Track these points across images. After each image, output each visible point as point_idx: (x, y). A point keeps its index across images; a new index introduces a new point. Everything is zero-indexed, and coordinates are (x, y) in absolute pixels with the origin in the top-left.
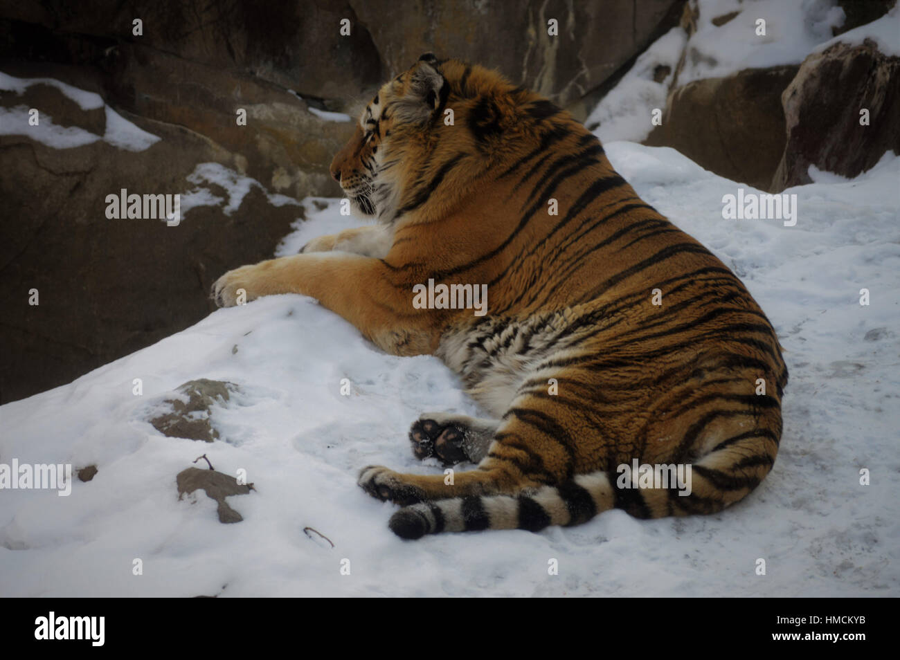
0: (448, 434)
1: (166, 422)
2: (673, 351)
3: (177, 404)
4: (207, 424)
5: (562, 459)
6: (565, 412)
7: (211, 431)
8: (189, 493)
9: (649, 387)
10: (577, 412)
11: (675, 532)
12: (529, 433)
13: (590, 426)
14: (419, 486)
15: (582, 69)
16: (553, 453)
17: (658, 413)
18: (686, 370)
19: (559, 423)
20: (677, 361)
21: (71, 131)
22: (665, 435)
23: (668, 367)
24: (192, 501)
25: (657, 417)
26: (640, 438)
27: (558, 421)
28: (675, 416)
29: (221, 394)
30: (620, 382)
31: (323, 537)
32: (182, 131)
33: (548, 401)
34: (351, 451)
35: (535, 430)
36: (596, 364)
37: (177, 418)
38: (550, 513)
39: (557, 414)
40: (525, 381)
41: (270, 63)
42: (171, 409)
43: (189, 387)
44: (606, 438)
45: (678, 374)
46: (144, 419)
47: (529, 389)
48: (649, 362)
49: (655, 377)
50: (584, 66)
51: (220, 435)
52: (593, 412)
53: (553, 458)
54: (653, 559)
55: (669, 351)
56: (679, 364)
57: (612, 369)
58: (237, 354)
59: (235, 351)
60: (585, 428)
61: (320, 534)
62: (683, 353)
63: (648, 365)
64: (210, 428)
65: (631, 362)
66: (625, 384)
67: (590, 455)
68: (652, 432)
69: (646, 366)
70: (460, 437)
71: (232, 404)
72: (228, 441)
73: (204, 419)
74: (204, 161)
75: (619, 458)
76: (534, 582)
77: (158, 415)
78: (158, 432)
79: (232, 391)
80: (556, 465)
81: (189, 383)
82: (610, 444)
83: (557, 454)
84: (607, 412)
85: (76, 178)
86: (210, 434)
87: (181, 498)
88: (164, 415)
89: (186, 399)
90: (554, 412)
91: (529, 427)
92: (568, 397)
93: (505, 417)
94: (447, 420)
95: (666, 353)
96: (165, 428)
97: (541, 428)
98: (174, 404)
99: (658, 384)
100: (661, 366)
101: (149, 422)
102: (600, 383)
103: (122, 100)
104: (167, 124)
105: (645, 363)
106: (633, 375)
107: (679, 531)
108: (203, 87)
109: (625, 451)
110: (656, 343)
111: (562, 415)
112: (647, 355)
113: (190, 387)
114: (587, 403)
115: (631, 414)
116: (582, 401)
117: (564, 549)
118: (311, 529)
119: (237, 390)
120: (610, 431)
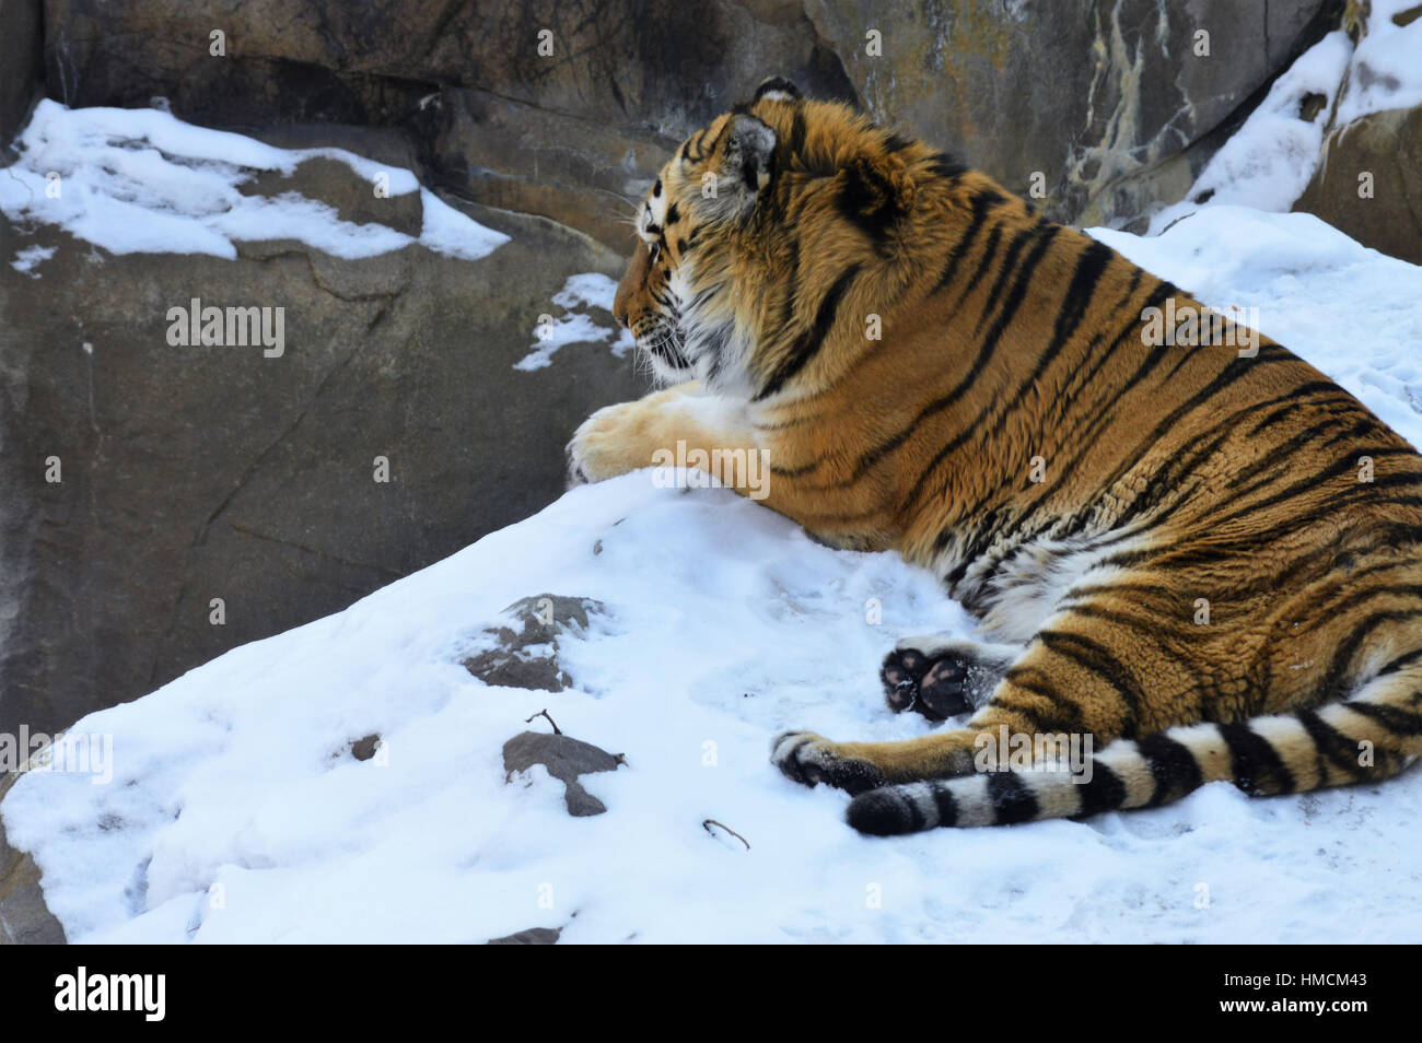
0: (940, 670)
1: (488, 662)
2: (1299, 528)
3: (505, 634)
4: (551, 664)
5: (1116, 713)
6: (1127, 639)
7: (559, 676)
8: (521, 771)
9: (1265, 593)
10: (1148, 639)
11: (1303, 814)
12: (1060, 670)
13: (1168, 658)
14: (869, 760)
15: (1184, 104)
16: (1102, 703)
17: (1284, 624)
18: (1325, 558)
19: (1116, 656)
20: (1308, 544)
21: (368, 230)
22: (1302, 660)
23: (1294, 555)
24: (526, 784)
25: (1286, 629)
26: (1259, 667)
27: (1114, 651)
28: (1315, 627)
29: (575, 617)
30: (1218, 587)
31: (732, 833)
32: (544, 225)
33: (1098, 620)
34: (781, 702)
35: (1072, 665)
36: (1173, 558)
37: (507, 656)
38: (1122, 777)
39: (1113, 641)
40: (1066, 590)
41: (681, 112)
42: (496, 642)
43: (524, 606)
44: (1199, 674)
45: (1312, 566)
46: (453, 660)
47: (1070, 602)
48: (1261, 549)
49: (1274, 574)
50: (1186, 100)
51: (574, 681)
52: (1175, 637)
53: (1100, 710)
54: (1266, 858)
55: (1291, 529)
56: (1311, 549)
57: (1202, 565)
58: (600, 554)
59: (598, 549)
60: (1159, 663)
61: (729, 831)
62: (1315, 530)
63: (1260, 555)
64: (558, 671)
65: (1231, 552)
66: (1225, 592)
67: (1170, 705)
68: (1278, 656)
69: (1256, 558)
70: (961, 675)
71: (593, 633)
72: (587, 690)
73: (547, 657)
74: (579, 272)
75: (1222, 705)
76: (1072, 898)
77: (476, 653)
78: (476, 679)
79: (592, 612)
80: (1103, 721)
81: (523, 602)
82: (1206, 684)
83: (1108, 704)
84: (1200, 635)
85: (377, 305)
86: (556, 680)
87: (508, 780)
88: (485, 651)
89: (518, 627)
90: (1108, 638)
91: (1063, 659)
92: (1134, 614)
93: (1028, 644)
94: (939, 649)
95: (1288, 533)
96: (486, 673)
97: (1082, 661)
98: (501, 635)
99: (1279, 587)
100: (1282, 554)
101: (462, 664)
102: (1185, 590)
103: (445, 178)
104: (520, 215)
105: (1255, 552)
106: (1238, 574)
107: (1309, 813)
108: (575, 154)
109: (1233, 692)
110: (1266, 517)
111: (1120, 641)
112: (1257, 538)
113: (527, 609)
114: (1165, 622)
115: (1239, 633)
116: (1156, 618)
117: (1123, 846)
118: (714, 822)
119: (601, 610)
120: (1204, 663)
